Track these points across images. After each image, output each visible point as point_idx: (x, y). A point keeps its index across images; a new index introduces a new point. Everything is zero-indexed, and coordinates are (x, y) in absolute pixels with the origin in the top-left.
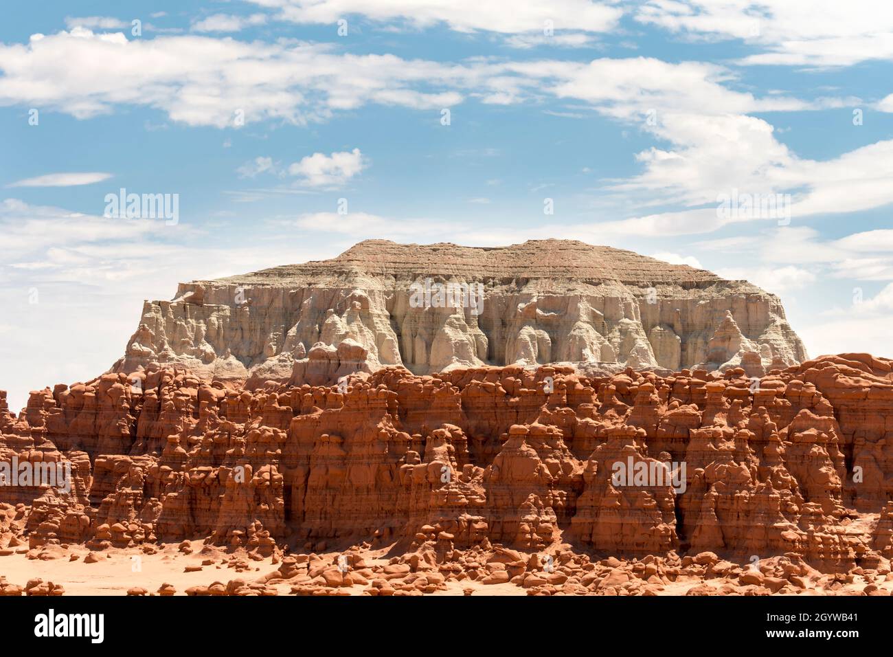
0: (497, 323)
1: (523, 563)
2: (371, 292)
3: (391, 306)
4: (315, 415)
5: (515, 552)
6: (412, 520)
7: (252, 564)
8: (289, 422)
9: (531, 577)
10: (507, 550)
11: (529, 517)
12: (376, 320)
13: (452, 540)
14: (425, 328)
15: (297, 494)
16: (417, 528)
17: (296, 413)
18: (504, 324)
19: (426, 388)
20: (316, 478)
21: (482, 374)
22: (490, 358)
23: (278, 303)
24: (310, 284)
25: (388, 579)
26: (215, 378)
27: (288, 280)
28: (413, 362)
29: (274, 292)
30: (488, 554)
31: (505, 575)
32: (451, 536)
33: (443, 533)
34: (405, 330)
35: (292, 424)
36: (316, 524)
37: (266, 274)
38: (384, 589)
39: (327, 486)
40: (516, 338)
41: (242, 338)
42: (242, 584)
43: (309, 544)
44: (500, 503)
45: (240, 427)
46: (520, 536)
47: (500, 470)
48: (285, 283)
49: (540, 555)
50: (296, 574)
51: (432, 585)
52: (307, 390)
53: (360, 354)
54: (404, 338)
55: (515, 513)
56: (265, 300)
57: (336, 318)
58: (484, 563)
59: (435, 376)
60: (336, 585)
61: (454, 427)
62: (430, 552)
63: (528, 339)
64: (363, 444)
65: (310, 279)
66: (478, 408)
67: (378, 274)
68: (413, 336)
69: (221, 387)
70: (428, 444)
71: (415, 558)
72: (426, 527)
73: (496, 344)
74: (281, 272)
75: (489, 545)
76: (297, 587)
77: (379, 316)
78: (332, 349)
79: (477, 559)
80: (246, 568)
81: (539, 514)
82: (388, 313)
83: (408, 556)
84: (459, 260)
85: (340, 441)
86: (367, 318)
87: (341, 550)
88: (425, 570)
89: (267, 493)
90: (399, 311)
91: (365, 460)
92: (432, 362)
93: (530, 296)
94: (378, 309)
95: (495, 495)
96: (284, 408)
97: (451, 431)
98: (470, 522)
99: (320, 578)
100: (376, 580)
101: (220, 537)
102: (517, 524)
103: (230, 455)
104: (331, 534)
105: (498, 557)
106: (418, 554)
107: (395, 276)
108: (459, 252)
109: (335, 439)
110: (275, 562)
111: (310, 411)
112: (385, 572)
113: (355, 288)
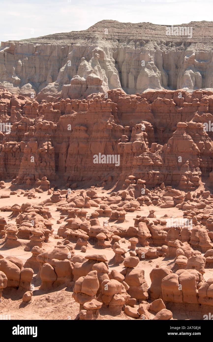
0: (173, 67)
1: (182, 197)
2: (105, 49)
3: (116, 56)
4: (72, 115)
5: (179, 191)
6: (123, 172)
7: (37, 194)
8: (58, 119)
9: (187, 205)
10: (175, 190)
11: (187, 173)
12: (107, 64)
13: (145, 183)
14: (134, 69)
15: (62, 158)
16: (126, 177)
17: (63, 113)
18: (177, 67)
19: (132, 101)
20: (73, 149)
21: (163, 94)
22: (169, 86)
23: (55, 54)
24: (72, 44)
25: (109, 204)
26: (20, 94)
27: (61, 41)
28: (127, 86)
29: (53, 48)
30: (163, 191)
31: (172, 203)
32: (144, 181)
33: (140, 180)
34: (124, 69)
35: (60, 120)
36: (72, 173)
37: (48, 37)
38: (107, 210)
39: (78, 154)
40: (183, 75)
41: (35, 72)
42: (30, 206)
43: (68, 184)
44: (171, 164)
45: (32, 120)
46: (181, 182)
47: (171, 146)
48: (59, 42)
49: (192, 193)
50: (60, 200)
51: (133, 208)
52: (68, 101)
53: (98, 82)
54: (123, 74)
55: (179, 170)
56: (48, 53)
57: (86, 62)
58: (162, 196)
59: (138, 95)
60: (81, 207)
61: (148, 123)
62: (132, 190)
63: (190, 75)
64: (98, 131)
65: (72, 41)
66: (161, 113)
67: (109, 39)
68: (128, 73)
69: (23, 99)
70: (133, 132)
71: (125, 193)
72: (130, 176)
73: (173, 78)
74: (56, 37)
75: (164, 187)
76: (60, 207)
77: (109, 62)
78: (83, 79)
79: (158, 194)
80: (34, 197)
81: (192, 171)
82: (114, 60)
83: (121, 192)
84: (154, 32)
85: (86, 129)
86: (102, 62)
87: (85, 188)
88: (129, 200)
89: (46, 156)
90: (120, 59)
91: (99, 140)
92: (138, 87)
93: (191, 52)
94: (109, 58)
95: (168, 160)
96: (56, 110)
97: (146, 125)
98: (154, 174)
99: (72, 203)
100: (103, 205)
101: (20, 179)
102: (181, 175)
103: (27, 136)
104: (80, 179)
105: (169, 193)
106: (126, 191)
107: (119, 40)
108: (153, 28)
109: (83, 128)
110: (49, 194)
111: (70, 113)
112: (108, 200)
113: (97, 46)
